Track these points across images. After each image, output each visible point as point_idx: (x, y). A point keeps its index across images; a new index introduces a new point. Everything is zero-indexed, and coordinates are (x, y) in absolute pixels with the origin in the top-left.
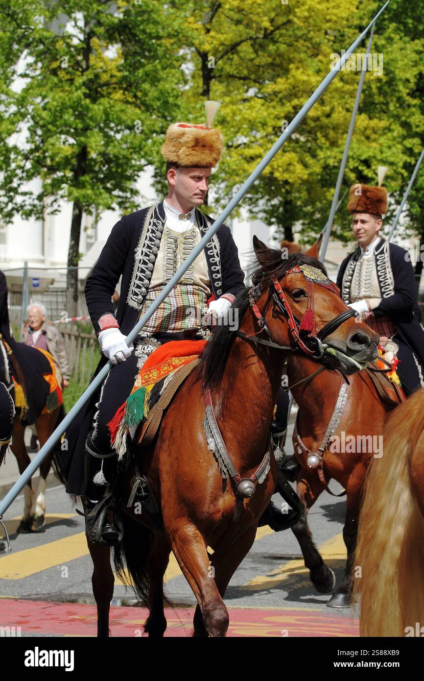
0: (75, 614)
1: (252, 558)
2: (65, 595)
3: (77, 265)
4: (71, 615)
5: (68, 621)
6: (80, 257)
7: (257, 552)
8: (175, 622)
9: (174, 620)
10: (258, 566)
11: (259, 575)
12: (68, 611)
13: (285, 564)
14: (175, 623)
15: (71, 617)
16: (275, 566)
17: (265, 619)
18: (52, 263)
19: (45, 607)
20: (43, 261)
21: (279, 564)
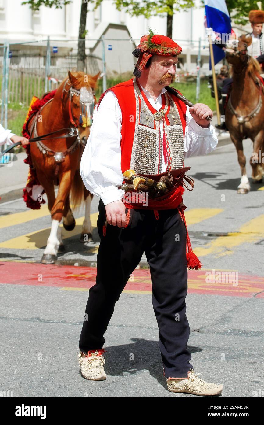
0: (71, 273)
1: (193, 235)
2: (66, 260)
3: (84, 38)
4: (68, 274)
5: (66, 278)
6: (86, 33)
7: (198, 231)
8: (137, 278)
9: (138, 277)
10: (197, 240)
11: (197, 246)
12: (66, 271)
13: (215, 239)
14: (138, 280)
15: (68, 275)
16: (209, 241)
17: (199, 277)
18: (71, 37)
19: (51, 268)
20: (65, 36)
21: (212, 239)
